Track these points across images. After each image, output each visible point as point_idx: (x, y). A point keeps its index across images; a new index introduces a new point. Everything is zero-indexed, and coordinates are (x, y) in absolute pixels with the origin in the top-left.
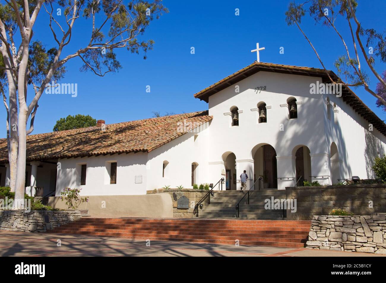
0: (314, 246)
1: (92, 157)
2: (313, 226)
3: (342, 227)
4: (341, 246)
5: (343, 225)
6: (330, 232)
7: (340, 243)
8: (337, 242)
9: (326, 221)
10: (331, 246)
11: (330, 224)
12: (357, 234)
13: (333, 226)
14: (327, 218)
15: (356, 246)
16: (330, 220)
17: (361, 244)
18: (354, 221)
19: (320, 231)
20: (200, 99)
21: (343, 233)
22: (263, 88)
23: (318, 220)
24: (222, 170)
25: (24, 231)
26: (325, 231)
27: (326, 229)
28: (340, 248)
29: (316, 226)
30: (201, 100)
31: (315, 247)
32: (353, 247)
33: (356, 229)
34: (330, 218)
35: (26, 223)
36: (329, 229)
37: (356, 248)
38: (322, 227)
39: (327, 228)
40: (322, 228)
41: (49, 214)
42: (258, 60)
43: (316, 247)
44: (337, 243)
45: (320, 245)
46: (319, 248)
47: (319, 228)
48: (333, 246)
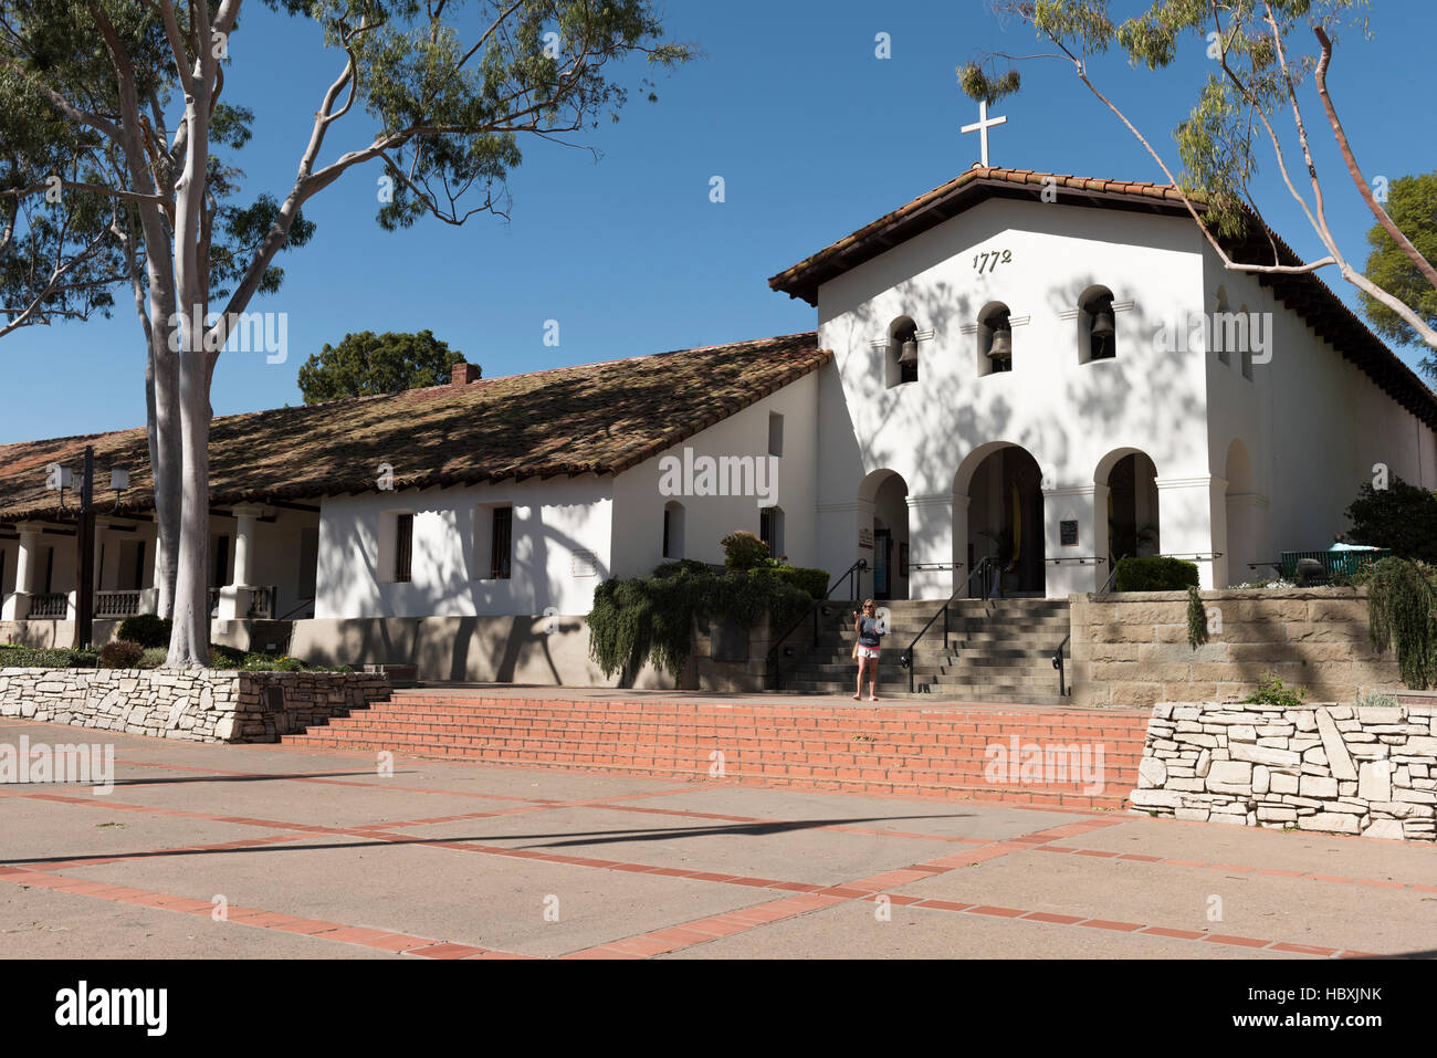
0: (1156, 807)
1: (429, 489)
2: (1153, 740)
3: (1254, 743)
4: (1249, 810)
5: (1258, 736)
6: (1211, 761)
7: (1245, 799)
8: (1236, 795)
9: (1198, 721)
10: (1214, 809)
11: (1214, 735)
12: (1305, 768)
13: (1222, 740)
14: (1203, 713)
15: (1299, 811)
16: (1212, 720)
17: (1318, 804)
18: (1294, 724)
19: (1179, 757)
20: (789, 295)
21: (1254, 764)
22: (1001, 255)
23: (1170, 719)
24: (861, 531)
25: (203, 741)
26: (1195, 755)
27: (1197, 748)
28: (1245, 815)
29: (1165, 738)
30: (792, 297)
31: (1159, 809)
32: (1290, 814)
33: (1302, 753)
34: (1213, 714)
35: (209, 713)
36: (1210, 749)
37: (1298, 815)
38: (1184, 742)
39: (1203, 748)
40: (1183, 747)
41: (283, 682)
42: (985, 162)
43: (1166, 810)
44: (1233, 798)
45: (1177, 803)
46: (1173, 813)
47: (1175, 745)
48: (1222, 809)
